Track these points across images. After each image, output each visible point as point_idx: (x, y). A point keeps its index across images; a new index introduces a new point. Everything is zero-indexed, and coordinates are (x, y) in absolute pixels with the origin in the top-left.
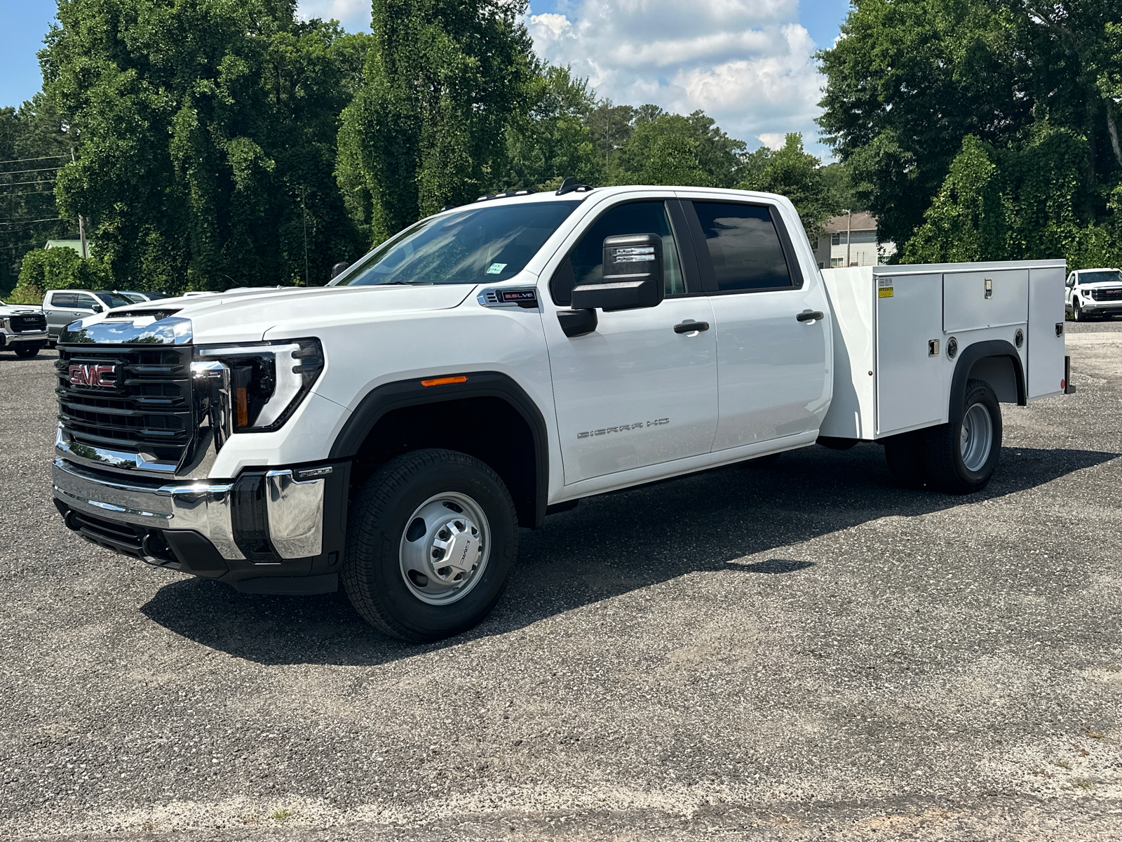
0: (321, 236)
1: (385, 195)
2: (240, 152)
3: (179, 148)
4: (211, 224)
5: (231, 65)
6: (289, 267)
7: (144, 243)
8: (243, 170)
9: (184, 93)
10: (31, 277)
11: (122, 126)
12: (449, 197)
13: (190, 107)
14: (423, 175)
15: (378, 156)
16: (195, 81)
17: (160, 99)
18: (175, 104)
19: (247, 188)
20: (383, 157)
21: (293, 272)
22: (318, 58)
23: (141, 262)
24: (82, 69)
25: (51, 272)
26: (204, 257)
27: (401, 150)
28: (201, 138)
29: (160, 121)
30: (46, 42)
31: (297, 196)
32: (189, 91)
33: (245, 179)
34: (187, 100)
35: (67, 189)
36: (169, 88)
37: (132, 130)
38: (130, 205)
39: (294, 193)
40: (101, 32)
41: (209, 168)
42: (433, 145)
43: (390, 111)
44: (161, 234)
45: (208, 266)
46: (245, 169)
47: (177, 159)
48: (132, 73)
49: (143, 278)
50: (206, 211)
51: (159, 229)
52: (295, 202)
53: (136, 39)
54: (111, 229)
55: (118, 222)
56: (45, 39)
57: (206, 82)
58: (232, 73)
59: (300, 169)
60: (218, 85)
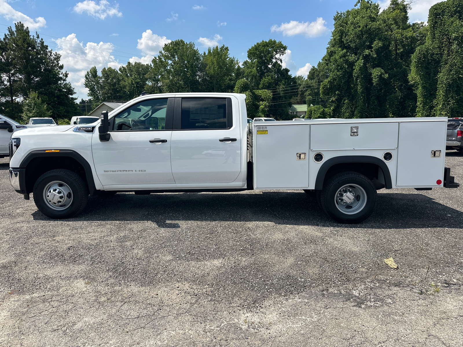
0: (402, 100)
1: (424, 84)
2: (376, 72)
3: (356, 73)
4: (364, 97)
5: (377, 44)
6: (389, 110)
7: (344, 104)
8: (376, 78)
9: (360, 55)
10: (309, 114)
11: (339, 67)
12: (450, 83)
13: (362, 59)
14: (440, 75)
15: (422, 70)
16: (364, 51)
17: (352, 58)
18: (357, 59)
19: (377, 84)
20: (424, 70)
21: (390, 112)
22: (409, 37)
23: (342, 110)
24: (330, 52)
25: (314, 113)
26: (360, 108)
27: (432, 67)
28: (364, 70)
29: (351, 65)
30: (328, 44)
31: (395, 86)
32: (362, 54)
33: (376, 81)
34: (361, 57)
35: (323, 88)
36: (356, 54)
37: (341, 69)
38: (341, 92)
39: (394, 85)
40: (337, 39)
41: (365, 79)
42: (446, 64)
43: (430, 53)
44: (349, 101)
45: (361, 110)
46: (377, 78)
47: (355, 76)
48: (345, 51)
49: (342, 114)
50: (363, 92)
51: (348, 99)
52: (394, 88)
53: (347, 40)
54: (334, 100)
55: (336, 97)
56: (328, 43)
57: (367, 51)
58: (377, 47)
59: (398, 76)
60: (372, 51)
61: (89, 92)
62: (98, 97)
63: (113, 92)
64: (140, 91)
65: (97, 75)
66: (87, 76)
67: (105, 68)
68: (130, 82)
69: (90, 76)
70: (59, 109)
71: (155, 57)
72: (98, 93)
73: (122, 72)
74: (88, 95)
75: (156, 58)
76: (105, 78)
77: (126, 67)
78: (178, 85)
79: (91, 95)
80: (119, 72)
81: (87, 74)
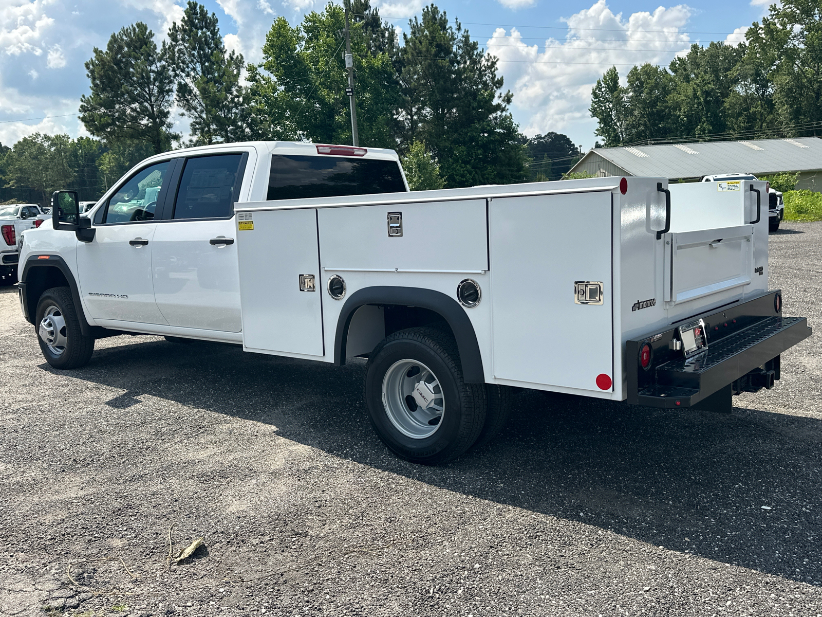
61: (598, 126)
62: (617, 135)
63: (649, 121)
64: (712, 113)
65: (617, 87)
66: (597, 91)
67: (635, 68)
68: (690, 92)
69: (603, 90)
70: (485, 172)
71: (754, 24)
72: (617, 125)
73: (675, 71)
74: (596, 132)
75: (756, 25)
76: (635, 91)
77: (687, 59)
78: (816, 86)
79: (603, 132)
80: (669, 72)
81: (597, 87)
